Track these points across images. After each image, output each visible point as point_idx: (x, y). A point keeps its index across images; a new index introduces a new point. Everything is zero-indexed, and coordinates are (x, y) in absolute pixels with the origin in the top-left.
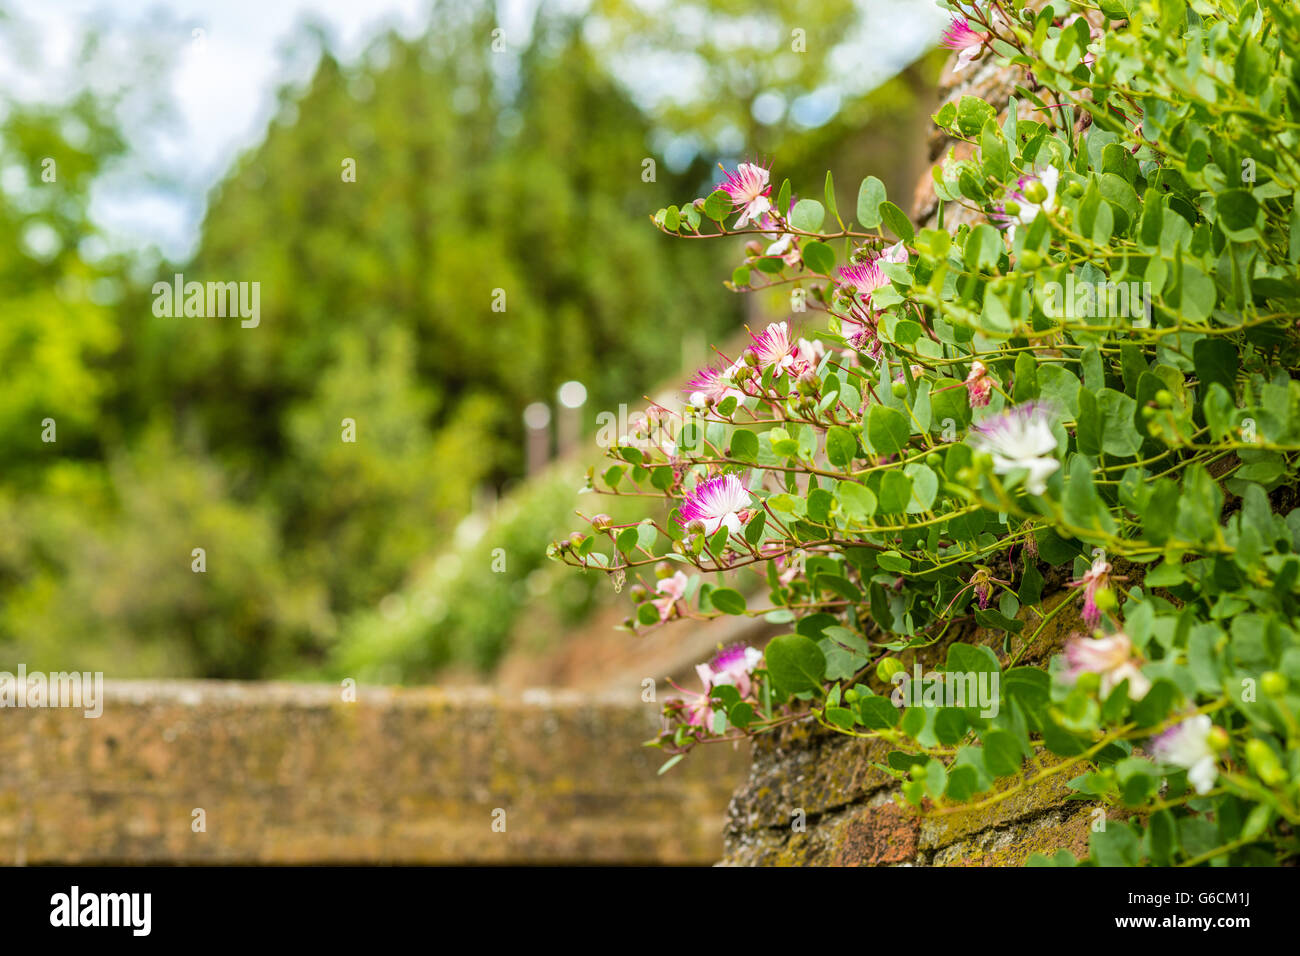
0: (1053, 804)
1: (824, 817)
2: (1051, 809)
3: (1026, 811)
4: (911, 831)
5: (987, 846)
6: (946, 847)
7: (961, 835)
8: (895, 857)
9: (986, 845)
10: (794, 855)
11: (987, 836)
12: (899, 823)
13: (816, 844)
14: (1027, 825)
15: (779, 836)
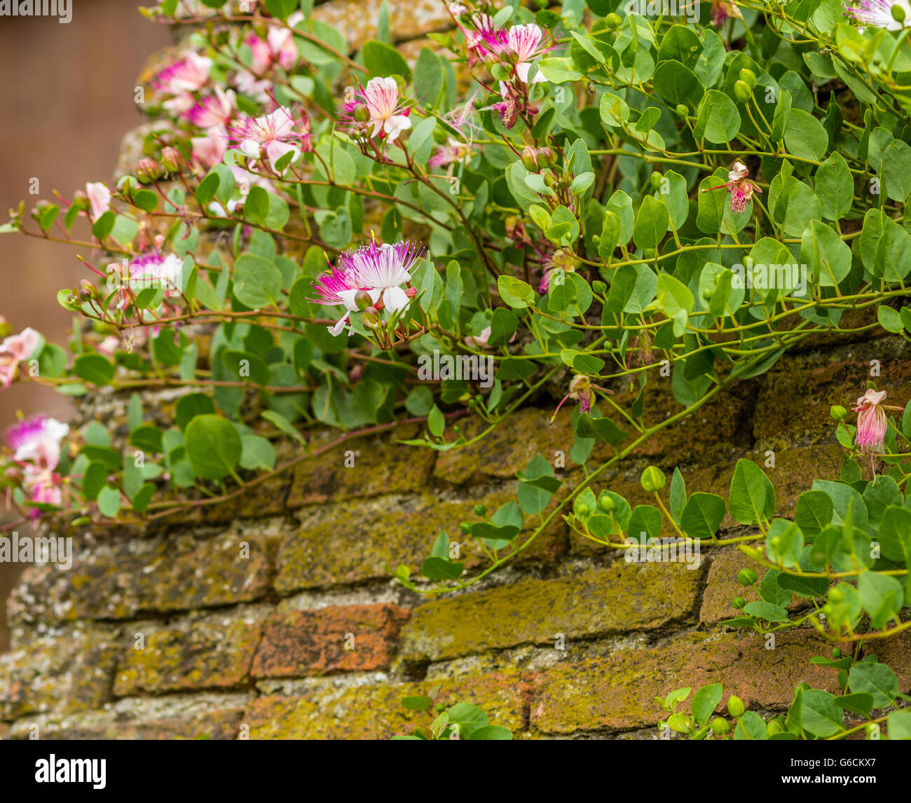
0: (639, 626)
1: (194, 614)
2: (634, 631)
3: (592, 629)
4: (381, 640)
5: (523, 662)
6: (450, 659)
7: (479, 649)
8: (358, 664)
9: (521, 661)
10: (158, 652)
11: (522, 653)
12: (358, 629)
13: (199, 642)
14: (587, 644)
15: (111, 631)
